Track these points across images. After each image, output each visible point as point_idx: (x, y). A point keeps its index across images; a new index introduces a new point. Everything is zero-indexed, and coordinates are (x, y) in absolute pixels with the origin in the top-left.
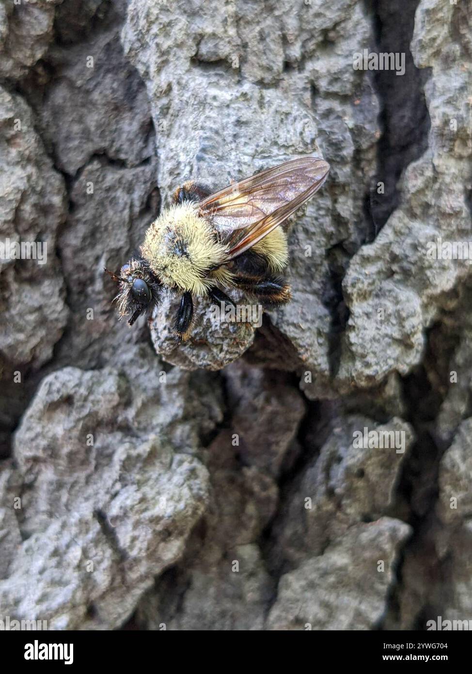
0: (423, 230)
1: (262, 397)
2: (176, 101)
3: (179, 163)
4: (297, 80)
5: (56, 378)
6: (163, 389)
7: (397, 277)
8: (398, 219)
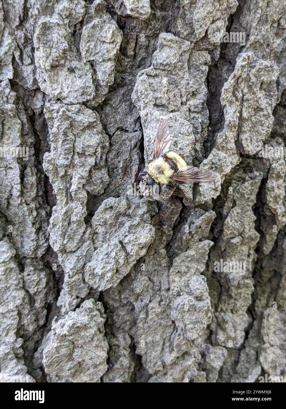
0: (222, 154)
1: (169, 204)
2: (149, 118)
3: (150, 138)
4: (185, 108)
5: (108, 201)
6: (140, 203)
7: (214, 169)
8: (214, 151)
